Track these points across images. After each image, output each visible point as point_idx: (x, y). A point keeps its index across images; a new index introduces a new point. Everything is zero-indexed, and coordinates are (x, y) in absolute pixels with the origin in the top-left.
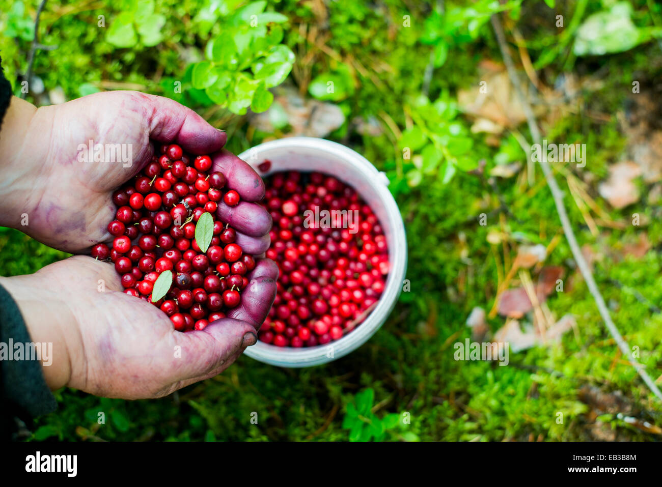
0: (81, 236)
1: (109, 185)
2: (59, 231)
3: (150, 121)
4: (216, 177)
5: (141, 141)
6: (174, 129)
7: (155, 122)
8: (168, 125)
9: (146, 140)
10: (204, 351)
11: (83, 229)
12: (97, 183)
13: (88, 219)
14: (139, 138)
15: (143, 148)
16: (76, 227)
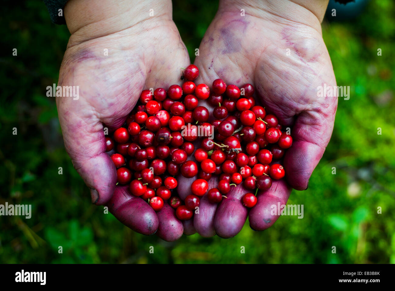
0: (218, 51)
1: (263, 75)
2: (224, 31)
3: (318, 111)
4: (267, 181)
5: (302, 101)
6: (309, 135)
7: (317, 115)
8: (313, 129)
9: (302, 106)
10: (78, 143)
11: (224, 52)
12: (265, 62)
13: (234, 55)
14: (305, 97)
15: (295, 104)
16: (227, 45)
